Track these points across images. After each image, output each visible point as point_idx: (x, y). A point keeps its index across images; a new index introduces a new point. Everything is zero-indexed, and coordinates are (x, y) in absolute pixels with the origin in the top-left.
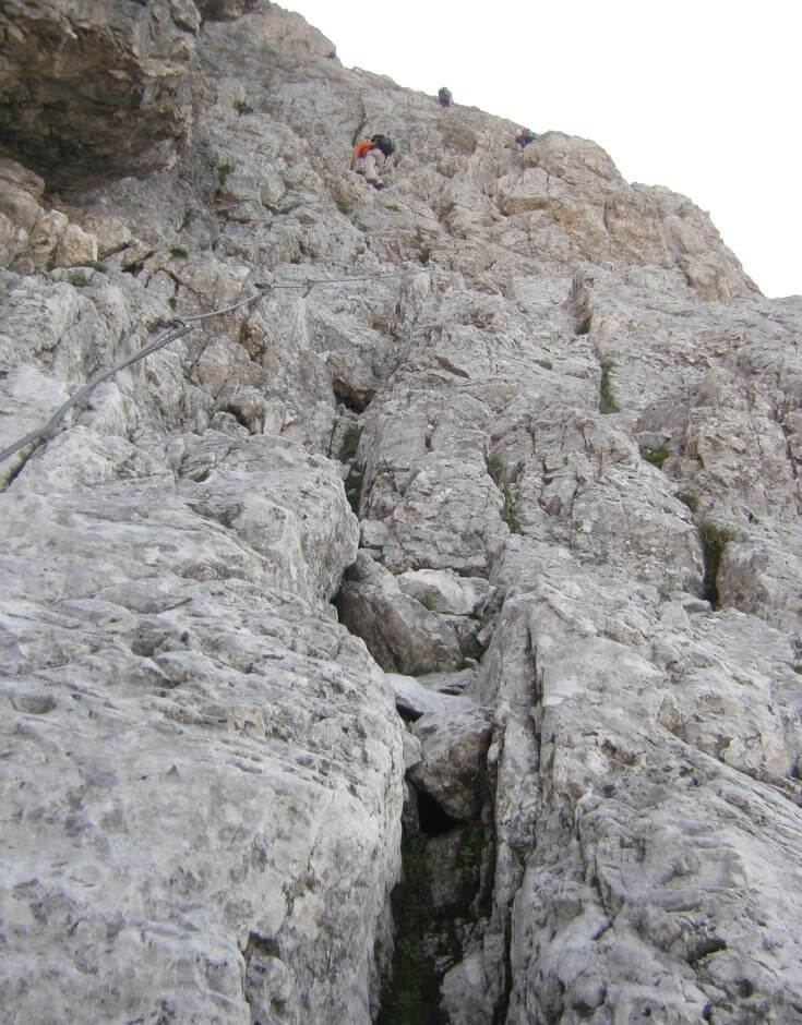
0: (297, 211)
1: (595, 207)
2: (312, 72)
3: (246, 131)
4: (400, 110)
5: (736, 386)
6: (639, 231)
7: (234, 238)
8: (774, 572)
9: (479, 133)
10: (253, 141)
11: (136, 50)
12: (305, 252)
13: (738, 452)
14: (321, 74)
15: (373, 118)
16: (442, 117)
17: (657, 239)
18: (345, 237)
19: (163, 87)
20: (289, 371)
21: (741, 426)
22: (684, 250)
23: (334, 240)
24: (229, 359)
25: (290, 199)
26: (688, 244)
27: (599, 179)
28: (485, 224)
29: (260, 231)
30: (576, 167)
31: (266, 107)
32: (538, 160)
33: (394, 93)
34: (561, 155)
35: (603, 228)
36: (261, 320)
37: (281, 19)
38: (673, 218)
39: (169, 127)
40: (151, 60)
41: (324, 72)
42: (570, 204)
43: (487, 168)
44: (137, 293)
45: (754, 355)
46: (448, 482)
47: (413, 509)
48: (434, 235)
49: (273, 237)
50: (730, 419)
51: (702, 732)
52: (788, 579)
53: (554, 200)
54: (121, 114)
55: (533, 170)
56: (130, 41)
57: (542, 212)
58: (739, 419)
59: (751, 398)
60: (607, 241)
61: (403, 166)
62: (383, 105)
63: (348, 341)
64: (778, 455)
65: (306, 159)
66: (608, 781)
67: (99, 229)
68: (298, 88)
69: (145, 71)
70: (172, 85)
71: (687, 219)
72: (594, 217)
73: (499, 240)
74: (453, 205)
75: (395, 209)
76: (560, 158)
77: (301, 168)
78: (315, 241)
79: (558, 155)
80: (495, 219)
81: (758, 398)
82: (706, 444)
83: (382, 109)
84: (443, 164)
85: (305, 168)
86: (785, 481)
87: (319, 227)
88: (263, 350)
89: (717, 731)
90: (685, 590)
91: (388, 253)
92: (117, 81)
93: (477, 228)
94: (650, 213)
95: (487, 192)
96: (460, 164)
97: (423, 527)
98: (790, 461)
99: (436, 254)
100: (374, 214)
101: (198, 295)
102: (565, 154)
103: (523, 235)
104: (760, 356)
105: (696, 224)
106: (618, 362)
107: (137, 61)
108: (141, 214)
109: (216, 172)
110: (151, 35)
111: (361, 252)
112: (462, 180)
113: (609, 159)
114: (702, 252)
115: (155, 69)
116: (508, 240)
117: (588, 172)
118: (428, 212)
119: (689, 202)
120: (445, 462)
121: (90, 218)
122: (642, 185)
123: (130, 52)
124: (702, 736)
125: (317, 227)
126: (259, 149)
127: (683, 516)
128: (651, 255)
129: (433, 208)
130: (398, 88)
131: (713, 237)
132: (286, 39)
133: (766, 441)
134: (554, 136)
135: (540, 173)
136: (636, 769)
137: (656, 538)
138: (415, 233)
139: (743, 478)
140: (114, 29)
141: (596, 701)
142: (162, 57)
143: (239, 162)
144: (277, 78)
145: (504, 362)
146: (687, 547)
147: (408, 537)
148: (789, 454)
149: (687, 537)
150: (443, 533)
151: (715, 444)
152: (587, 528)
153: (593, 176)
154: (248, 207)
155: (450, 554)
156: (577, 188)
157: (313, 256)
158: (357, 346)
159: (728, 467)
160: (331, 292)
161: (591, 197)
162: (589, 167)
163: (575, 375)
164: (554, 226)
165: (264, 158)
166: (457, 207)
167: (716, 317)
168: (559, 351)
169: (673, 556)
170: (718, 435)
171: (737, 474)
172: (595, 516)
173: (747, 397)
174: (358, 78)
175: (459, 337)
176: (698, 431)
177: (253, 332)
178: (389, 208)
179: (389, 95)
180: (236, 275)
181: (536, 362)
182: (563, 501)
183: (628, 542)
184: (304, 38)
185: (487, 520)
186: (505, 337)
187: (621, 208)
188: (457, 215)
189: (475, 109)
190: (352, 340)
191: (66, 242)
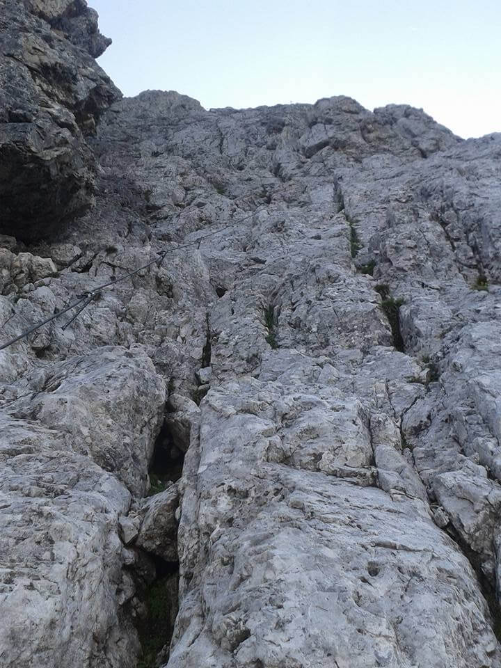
0: (195, 202)
1: (355, 132)
2: (188, 121)
3: (156, 167)
4: (239, 123)
5: (405, 210)
6: (384, 135)
7: (162, 229)
8: (424, 316)
9: (284, 118)
10: (161, 172)
11: (33, 149)
12: (204, 222)
13: (412, 248)
14: (193, 120)
15: (226, 134)
16: (262, 118)
17: (395, 136)
18: (224, 206)
19: (62, 163)
20: (188, 293)
21: (411, 232)
22: (414, 136)
23: (218, 210)
24: (146, 300)
25: (189, 196)
26: (415, 132)
27: (353, 115)
28: (299, 167)
29: (175, 220)
30: (339, 114)
31: (170, 150)
32: (317, 119)
33: (234, 115)
34: (328, 111)
35: (364, 142)
36: (165, 271)
37: (165, 98)
38: (402, 120)
39: (76, 184)
40: (45, 151)
41: (194, 118)
42: (341, 136)
43: (292, 136)
44: (80, 282)
45: (428, 185)
46: (236, 332)
47: (220, 355)
48: (272, 185)
49: (182, 221)
50: (403, 230)
51: (301, 456)
52: (434, 318)
53: (331, 138)
54: (44, 186)
55: (315, 126)
56: (28, 145)
57: (327, 147)
58: (409, 228)
59: (416, 214)
60: (368, 149)
61: (249, 154)
62: (230, 124)
63: (231, 263)
64: (439, 240)
65: (193, 171)
66: (230, 515)
67: (59, 253)
68: (183, 133)
69: (44, 158)
70: (67, 160)
71: (410, 117)
72: (357, 138)
73: (309, 174)
74: (279, 164)
75: (250, 179)
76: (327, 113)
77: (191, 177)
78: (208, 214)
79: (326, 112)
80: (303, 163)
81: (421, 212)
82: (391, 251)
83: (230, 127)
84: (269, 143)
85: (194, 176)
86: (448, 254)
87: (208, 206)
88: (171, 287)
89: (311, 452)
90: (380, 344)
91: (249, 206)
92: (31, 170)
93: (294, 172)
94: (386, 123)
95: (296, 149)
96: (278, 140)
97: (227, 363)
98: (449, 242)
99: (274, 196)
100: (238, 187)
101: (127, 270)
102: (330, 110)
103: (321, 165)
104: (431, 185)
105: (417, 118)
106: (360, 219)
107: (37, 155)
108: (98, 235)
109: (143, 196)
110: (41, 137)
111: (235, 211)
112: (281, 149)
113: (354, 102)
114: (424, 133)
115: (49, 155)
116: (314, 171)
117: (345, 114)
118: (269, 174)
119: (409, 107)
120: (234, 321)
121: (53, 248)
122: (380, 109)
123: (30, 151)
124: (302, 458)
125: (206, 206)
126: (166, 175)
127: (372, 301)
128: (395, 146)
129: (271, 171)
130: (236, 111)
131: (429, 121)
132: (171, 108)
133: (429, 235)
134: (321, 102)
135: (321, 126)
136: (248, 500)
137: (356, 319)
138: (262, 189)
139: (418, 262)
140: (15, 142)
141: (228, 460)
142: (50, 148)
143: (153, 186)
144: (171, 132)
145: (291, 246)
146: (376, 318)
147: (219, 372)
148: (448, 238)
149: (375, 312)
150: (237, 362)
151: (397, 249)
152: (314, 329)
153: (349, 115)
154: (166, 209)
155: (242, 373)
156: (342, 126)
157: (210, 223)
158: (236, 264)
159: (406, 260)
160: (216, 240)
161: (351, 127)
162: (345, 111)
163: (334, 236)
164: (336, 153)
165: (170, 179)
166: (282, 165)
167: (418, 170)
168: (325, 226)
169: (368, 327)
170: (397, 243)
171: (412, 261)
172: (318, 321)
173: (414, 213)
174: (214, 114)
175: (263, 243)
176: (385, 245)
177: (163, 279)
178: (247, 180)
179: (232, 117)
180: (144, 252)
181: (312, 238)
182: (302, 318)
183: (339, 329)
184: (181, 104)
185: (258, 346)
186: (292, 231)
187: (370, 126)
188: (283, 169)
189: (279, 106)
190: (232, 262)
191: (34, 268)
